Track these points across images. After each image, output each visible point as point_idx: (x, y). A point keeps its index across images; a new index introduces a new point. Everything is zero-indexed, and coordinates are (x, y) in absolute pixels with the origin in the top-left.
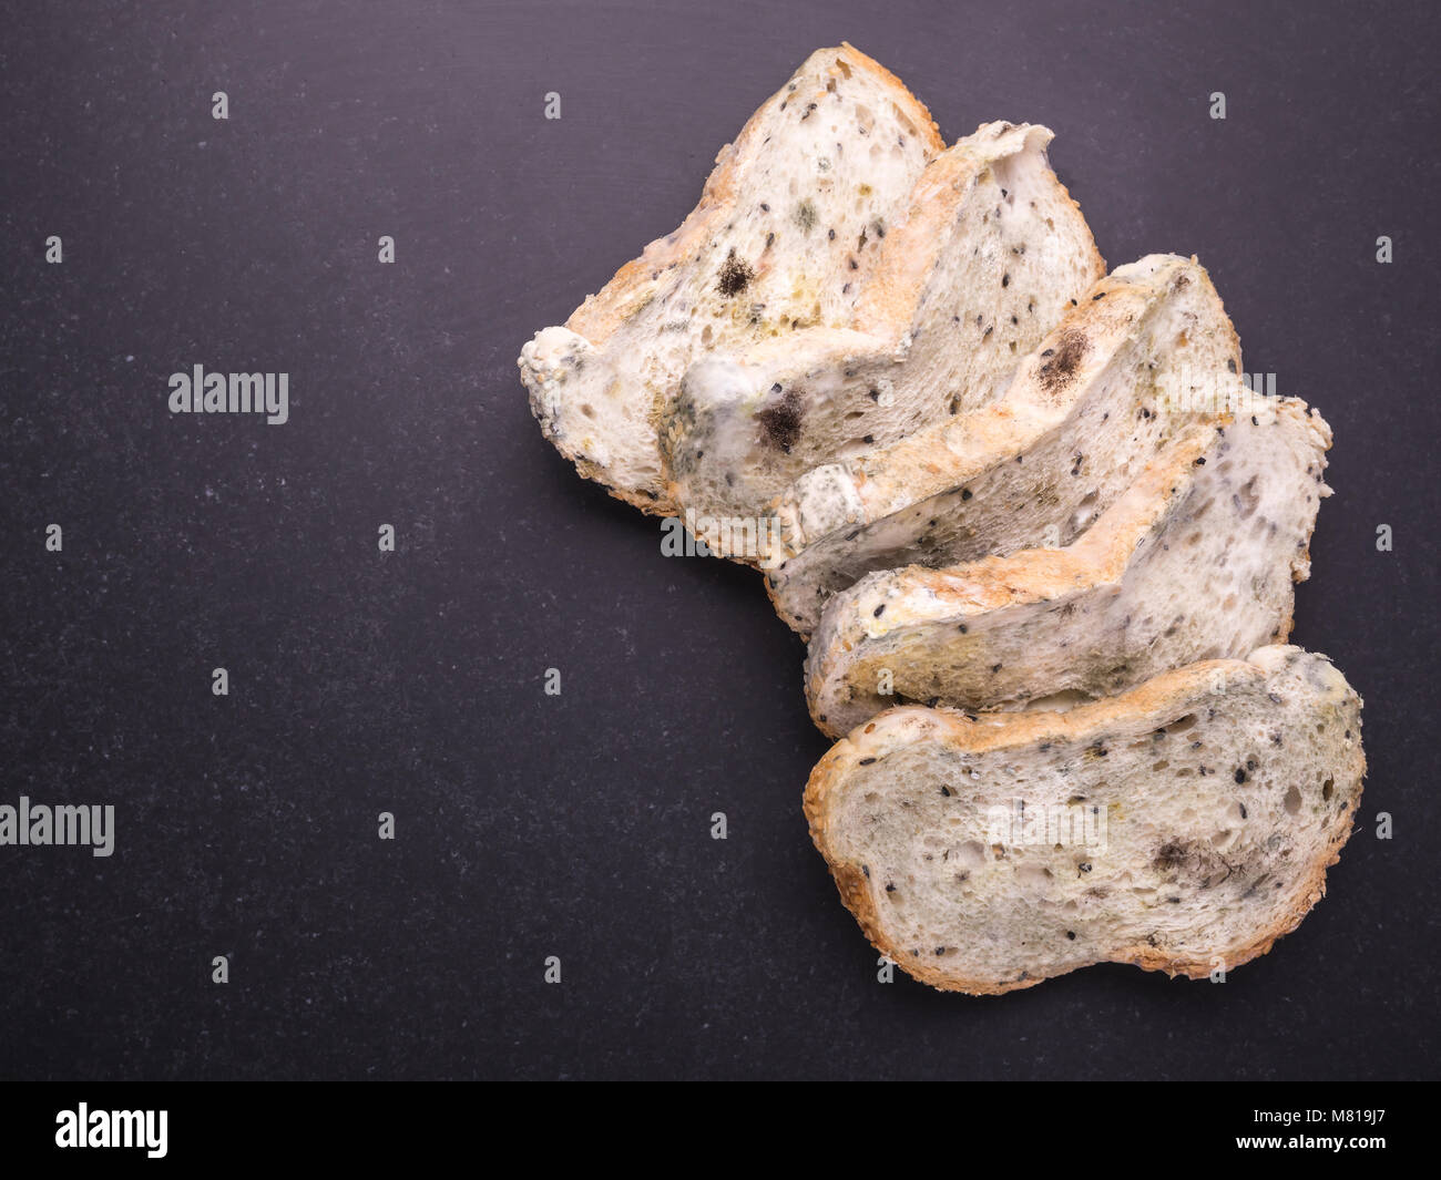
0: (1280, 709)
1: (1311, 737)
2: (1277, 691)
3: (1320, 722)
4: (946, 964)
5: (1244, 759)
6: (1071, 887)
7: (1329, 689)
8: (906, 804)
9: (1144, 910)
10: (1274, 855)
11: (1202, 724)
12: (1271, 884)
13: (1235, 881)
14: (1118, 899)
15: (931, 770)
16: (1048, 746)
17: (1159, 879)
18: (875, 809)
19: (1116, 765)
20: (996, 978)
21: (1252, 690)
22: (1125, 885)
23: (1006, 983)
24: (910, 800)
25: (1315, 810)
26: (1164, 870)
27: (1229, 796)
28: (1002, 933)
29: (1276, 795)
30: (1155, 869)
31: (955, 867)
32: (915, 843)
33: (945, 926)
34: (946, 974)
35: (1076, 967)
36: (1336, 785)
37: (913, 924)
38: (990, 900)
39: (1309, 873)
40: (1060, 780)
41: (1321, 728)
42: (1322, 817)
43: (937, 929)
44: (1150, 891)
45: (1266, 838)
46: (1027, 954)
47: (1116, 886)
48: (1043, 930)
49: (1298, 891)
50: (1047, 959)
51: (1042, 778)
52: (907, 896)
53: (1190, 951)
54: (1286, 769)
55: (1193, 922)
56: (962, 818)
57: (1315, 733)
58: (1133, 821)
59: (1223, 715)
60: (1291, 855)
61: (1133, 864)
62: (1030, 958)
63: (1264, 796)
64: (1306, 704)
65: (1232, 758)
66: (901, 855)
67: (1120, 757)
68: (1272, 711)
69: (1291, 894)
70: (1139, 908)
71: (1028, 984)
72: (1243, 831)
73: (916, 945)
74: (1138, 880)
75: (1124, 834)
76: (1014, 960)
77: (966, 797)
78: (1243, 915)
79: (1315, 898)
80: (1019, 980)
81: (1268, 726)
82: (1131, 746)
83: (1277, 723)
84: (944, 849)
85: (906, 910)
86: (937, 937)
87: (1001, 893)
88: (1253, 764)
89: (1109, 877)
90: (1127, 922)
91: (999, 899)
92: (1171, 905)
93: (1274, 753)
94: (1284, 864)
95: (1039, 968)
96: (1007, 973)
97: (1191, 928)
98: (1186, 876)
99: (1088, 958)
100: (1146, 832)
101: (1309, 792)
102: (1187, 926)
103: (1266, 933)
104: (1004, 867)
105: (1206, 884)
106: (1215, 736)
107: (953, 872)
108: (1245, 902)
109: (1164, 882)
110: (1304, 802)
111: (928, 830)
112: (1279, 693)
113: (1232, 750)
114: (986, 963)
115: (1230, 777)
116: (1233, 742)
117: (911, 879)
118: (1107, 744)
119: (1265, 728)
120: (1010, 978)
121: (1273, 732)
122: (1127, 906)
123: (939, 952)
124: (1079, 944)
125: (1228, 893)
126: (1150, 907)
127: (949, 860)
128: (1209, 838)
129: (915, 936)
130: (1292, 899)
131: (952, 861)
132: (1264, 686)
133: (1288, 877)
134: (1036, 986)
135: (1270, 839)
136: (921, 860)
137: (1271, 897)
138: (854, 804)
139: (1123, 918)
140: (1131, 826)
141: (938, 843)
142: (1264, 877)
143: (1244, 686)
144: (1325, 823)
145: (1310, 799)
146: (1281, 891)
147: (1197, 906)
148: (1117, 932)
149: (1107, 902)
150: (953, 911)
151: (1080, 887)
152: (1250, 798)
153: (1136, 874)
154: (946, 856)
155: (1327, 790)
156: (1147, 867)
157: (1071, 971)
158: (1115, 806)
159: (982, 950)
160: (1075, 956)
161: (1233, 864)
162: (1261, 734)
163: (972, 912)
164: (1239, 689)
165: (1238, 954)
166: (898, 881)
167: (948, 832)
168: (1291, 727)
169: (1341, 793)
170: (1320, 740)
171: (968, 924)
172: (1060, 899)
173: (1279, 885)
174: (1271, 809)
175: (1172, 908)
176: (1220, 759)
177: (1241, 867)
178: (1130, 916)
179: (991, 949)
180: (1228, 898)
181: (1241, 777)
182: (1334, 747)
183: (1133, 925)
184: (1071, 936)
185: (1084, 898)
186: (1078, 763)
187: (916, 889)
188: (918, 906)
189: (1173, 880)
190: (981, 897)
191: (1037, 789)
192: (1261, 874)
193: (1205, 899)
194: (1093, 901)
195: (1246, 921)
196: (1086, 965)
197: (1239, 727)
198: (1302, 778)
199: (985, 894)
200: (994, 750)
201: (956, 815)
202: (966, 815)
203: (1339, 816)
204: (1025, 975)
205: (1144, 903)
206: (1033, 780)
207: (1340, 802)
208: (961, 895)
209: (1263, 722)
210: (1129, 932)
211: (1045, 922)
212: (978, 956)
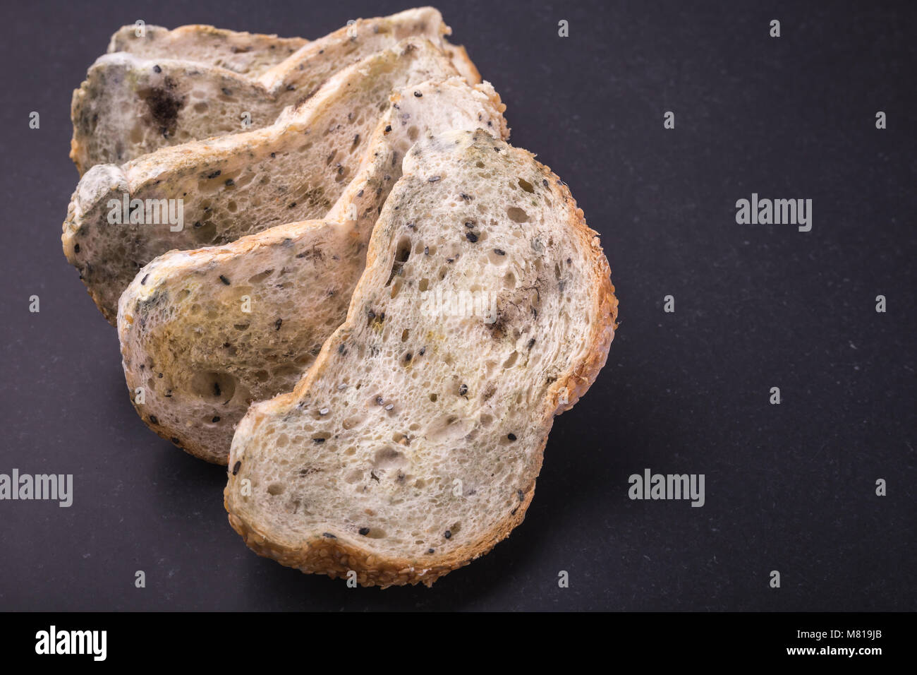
0: (444, 181)
1: (482, 175)
2: (429, 174)
3: (475, 163)
4: (461, 538)
5: (462, 228)
6: (471, 410)
7: (457, 143)
8: (304, 472)
9: (526, 370)
10: (547, 253)
11: (415, 238)
12: (565, 266)
13: (546, 291)
14: (504, 383)
15: (291, 436)
16: (343, 346)
17: (509, 344)
18: (286, 496)
19: (398, 314)
20: (506, 513)
21: (416, 189)
22: (497, 372)
23: (516, 510)
24: (301, 466)
25: (534, 204)
26: (505, 336)
27: (481, 255)
28: (473, 484)
29: (505, 224)
30: (499, 341)
31: (389, 478)
32: (342, 489)
33: (430, 517)
34: (469, 543)
35: (541, 452)
36: (526, 179)
37: (407, 536)
38: (436, 472)
39: (575, 236)
40: (380, 359)
41: (481, 165)
42: (543, 202)
43: (426, 525)
44: (515, 355)
45: (530, 249)
46: (503, 479)
47: (492, 378)
48: (492, 454)
49: (583, 249)
50: (520, 467)
51: (368, 370)
52: (381, 526)
53: (575, 357)
54: (491, 205)
55: (557, 340)
56: (352, 445)
57: (481, 170)
58: (451, 332)
59: (418, 219)
60: (555, 240)
61: (485, 354)
62: (509, 479)
63: (500, 233)
64: (455, 163)
65: (455, 235)
66: (343, 505)
67: (394, 307)
68: (441, 187)
69: (581, 257)
70: (521, 373)
71: (530, 496)
72: (515, 262)
73: (427, 546)
74: (499, 359)
75: (456, 345)
76: (502, 491)
77: (337, 431)
78: (573, 300)
79: (596, 242)
80: (522, 499)
81: (450, 196)
82: (394, 295)
83: (453, 189)
84: (367, 475)
85: (391, 533)
86: (433, 530)
87: (438, 461)
88: (469, 224)
89: (483, 378)
90: (526, 389)
91: (441, 466)
92: (534, 349)
93: (473, 205)
94: (557, 249)
95: (522, 478)
96: (509, 504)
97: (560, 345)
98: (519, 322)
99: (539, 439)
100: (466, 329)
101: (519, 200)
102: (556, 345)
103: (596, 291)
104: (417, 444)
105: (535, 313)
106: (428, 236)
107: (392, 482)
108: (565, 293)
109: (514, 343)
110: (524, 208)
111: (340, 473)
112: (432, 174)
113: (449, 231)
114: (486, 511)
115: (467, 245)
116: (446, 228)
117: (370, 513)
118: (378, 309)
119: (450, 199)
120: (514, 505)
121: (457, 196)
122: (513, 380)
123: (448, 536)
124: (523, 437)
125: (551, 302)
126: (525, 364)
127: (381, 478)
128: (503, 288)
129: (419, 543)
130: (586, 259)
131: (383, 477)
132: (419, 180)
133: (568, 251)
134: (536, 491)
135: (532, 247)
136: (359, 495)
137: (574, 272)
138: (265, 504)
139: (521, 389)
140: (453, 336)
141: (358, 475)
142: (557, 268)
143: (408, 192)
144: (549, 204)
145: (525, 203)
146: (575, 262)
147: (546, 330)
148: (531, 401)
149: (501, 391)
150: (422, 503)
151: (475, 403)
152: (493, 241)
153: (493, 357)
154: (374, 477)
155: (527, 187)
156: (493, 346)
157: (542, 458)
158: (429, 336)
159: (475, 507)
160: (532, 447)
161: (533, 284)
162: (453, 205)
163: (437, 491)
164: (407, 196)
165: (598, 321)
166: (363, 522)
167: (354, 461)
168: (464, 183)
169: (534, 179)
170: (486, 171)
171: (443, 501)
172: (474, 423)
173: (569, 261)
174: (511, 232)
175: (537, 348)
176: (450, 242)
177: (538, 279)
178: (523, 383)
179: (478, 500)
180: (555, 303)
181: (473, 238)
182: (499, 164)
183: (531, 386)
184: (512, 437)
185: (485, 406)
186: (377, 338)
187: (381, 515)
188: (395, 524)
189: (517, 335)
190: (427, 477)
191: (374, 380)
192: (554, 269)
193: (545, 322)
194: (493, 400)
195: (580, 300)
196: (544, 443)
197: (435, 215)
198: (504, 199)
199: (429, 472)
200: (312, 383)
201: (346, 447)
202: (352, 441)
203: (551, 191)
204: (521, 494)
205: (520, 366)
206: (363, 377)
207: (541, 184)
208: (415, 489)
209: (445, 197)
210: (535, 392)
211: (486, 447)
212: (477, 513)
